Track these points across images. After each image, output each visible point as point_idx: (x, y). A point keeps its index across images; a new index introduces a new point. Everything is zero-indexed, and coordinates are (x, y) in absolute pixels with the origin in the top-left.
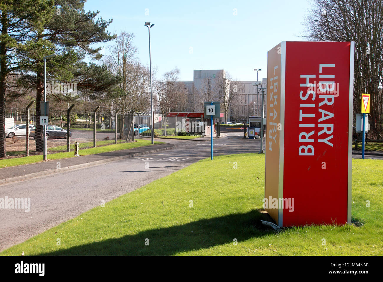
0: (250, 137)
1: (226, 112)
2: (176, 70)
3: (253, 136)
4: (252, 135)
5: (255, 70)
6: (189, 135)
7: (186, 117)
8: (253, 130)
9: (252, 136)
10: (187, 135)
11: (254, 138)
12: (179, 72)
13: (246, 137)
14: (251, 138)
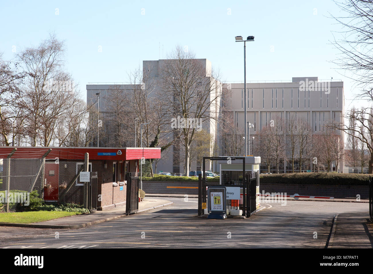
0: (212, 212)
1: (189, 147)
2: (53, 43)
3: (222, 210)
4: (217, 207)
5: (239, 38)
6: (49, 210)
7: (45, 159)
8: (221, 194)
9: (219, 210)
10: (43, 209)
11: (224, 217)
12: (62, 48)
13: (203, 214)
14: (217, 215)
